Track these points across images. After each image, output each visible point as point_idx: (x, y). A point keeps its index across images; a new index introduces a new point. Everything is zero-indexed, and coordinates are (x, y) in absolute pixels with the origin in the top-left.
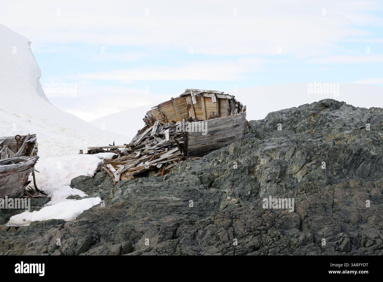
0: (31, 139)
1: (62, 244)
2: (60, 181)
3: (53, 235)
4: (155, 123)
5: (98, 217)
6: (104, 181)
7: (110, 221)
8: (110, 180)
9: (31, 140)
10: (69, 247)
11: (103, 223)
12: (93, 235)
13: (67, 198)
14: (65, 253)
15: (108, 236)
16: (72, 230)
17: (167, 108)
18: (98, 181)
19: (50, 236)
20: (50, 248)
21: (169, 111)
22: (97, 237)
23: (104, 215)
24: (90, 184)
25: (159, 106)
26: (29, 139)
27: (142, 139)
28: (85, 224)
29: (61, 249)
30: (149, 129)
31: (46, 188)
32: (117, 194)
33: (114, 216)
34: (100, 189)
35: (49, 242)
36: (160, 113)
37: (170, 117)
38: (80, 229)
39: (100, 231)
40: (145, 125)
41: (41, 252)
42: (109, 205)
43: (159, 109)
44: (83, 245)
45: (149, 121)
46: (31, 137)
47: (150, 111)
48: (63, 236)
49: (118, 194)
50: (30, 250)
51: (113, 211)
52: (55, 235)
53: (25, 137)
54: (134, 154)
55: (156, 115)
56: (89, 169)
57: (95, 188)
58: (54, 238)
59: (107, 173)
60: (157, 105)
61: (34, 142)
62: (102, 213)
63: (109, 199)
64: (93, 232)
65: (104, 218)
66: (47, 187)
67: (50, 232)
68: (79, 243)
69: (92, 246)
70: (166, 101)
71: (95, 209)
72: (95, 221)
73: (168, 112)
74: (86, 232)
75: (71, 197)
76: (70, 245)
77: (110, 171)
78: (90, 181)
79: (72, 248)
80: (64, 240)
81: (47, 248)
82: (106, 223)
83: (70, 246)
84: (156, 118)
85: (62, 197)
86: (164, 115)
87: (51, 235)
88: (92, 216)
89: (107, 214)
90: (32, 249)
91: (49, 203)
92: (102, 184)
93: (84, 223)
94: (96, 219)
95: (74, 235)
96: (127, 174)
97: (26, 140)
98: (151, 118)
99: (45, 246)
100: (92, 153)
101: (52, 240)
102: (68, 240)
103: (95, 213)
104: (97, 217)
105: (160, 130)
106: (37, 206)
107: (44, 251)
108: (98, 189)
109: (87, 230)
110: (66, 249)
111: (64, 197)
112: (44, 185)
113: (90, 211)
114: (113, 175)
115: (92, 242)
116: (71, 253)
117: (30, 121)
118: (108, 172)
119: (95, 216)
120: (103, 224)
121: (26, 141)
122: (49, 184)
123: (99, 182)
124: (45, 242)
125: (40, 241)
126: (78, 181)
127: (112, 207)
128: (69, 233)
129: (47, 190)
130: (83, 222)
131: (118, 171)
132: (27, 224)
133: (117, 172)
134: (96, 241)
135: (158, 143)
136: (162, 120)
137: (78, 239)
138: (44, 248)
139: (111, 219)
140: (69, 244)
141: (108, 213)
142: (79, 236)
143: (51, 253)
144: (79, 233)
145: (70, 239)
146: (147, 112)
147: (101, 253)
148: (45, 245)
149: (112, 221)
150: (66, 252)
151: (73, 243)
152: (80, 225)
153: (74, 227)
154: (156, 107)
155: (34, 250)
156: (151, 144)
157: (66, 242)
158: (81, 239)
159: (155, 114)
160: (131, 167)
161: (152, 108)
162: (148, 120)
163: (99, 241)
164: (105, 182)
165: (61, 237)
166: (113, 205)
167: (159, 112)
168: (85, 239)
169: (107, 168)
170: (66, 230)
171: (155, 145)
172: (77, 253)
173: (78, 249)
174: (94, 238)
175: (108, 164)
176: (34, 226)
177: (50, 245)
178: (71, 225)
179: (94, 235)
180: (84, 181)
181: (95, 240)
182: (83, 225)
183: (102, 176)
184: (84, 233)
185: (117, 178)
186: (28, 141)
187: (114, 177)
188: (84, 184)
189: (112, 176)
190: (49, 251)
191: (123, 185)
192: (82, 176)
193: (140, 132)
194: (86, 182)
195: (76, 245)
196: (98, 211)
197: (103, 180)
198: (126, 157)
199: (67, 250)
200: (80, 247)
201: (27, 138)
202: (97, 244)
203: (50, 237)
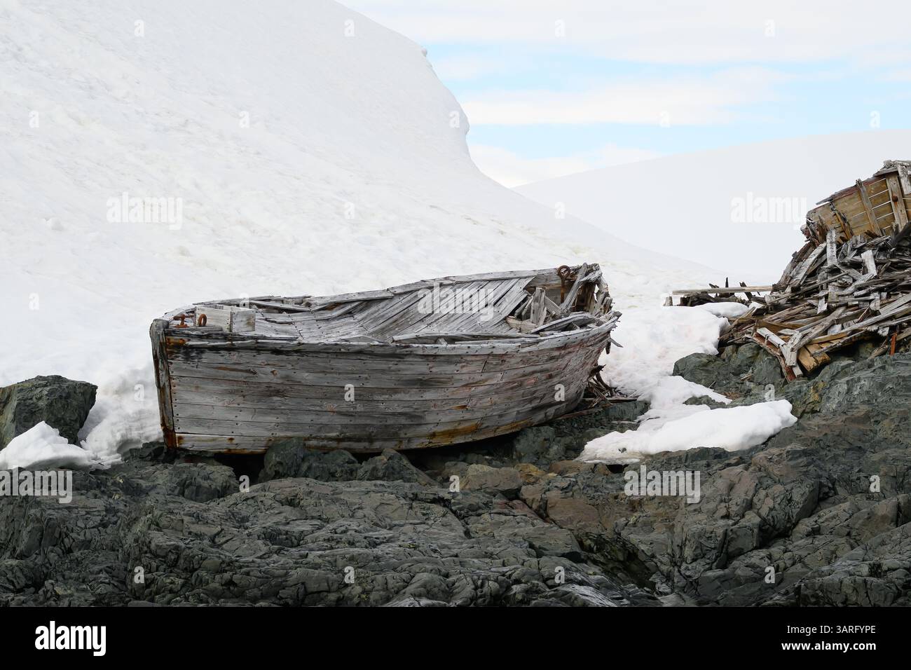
0: (590, 274)
1: (760, 500)
2: (648, 366)
3: (736, 480)
4: (828, 236)
5: (818, 441)
6: (755, 366)
7: (844, 449)
8: (770, 362)
9: (592, 277)
10: (777, 506)
11: (830, 455)
12: (822, 481)
13: (686, 403)
14: (770, 517)
15: (852, 481)
16: (776, 470)
17: (849, 204)
18: (740, 366)
19: (729, 482)
20: (734, 509)
21: (853, 210)
22: (830, 485)
23: (829, 437)
24: (720, 371)
25: (832, 200)
26: (586, 275)
27: (808, 273)
28: (800, 456)
29: (758, 510)
30: (818, 251)
31: (621, 381)
32: (837, 393)
33: (851, 441)
34: (748, 383)
35: (729, 495)
36: (835, 214)
37: (854, 225)
38: (793, 467)
39: (831, 472)
40: (806, 241)
41: (715, 515)
42: (839, 417)
43: (832, 206)
44: (806, 500)
45: (815, 233)
46: (591, 269)
47: (815, 211)
48: (757, 481)
49: (839, 393)
50: (691, 512)
51: (849, 430)
52: (740, 480)
53: (577, 270)
54: (807, 305)
55: (828, 218)
56: (702, 340)
57: (734, 380)
58: (737, 486)
59: (759, 348)
60: (828, 196)
61: (597, 280)
62: (826, 434)
63: (807, 403)
64: (820, 473)
65: (832, 444)
66: (621, 378)
67: (728, 474)
68: (797, 497)
69: (822, 504)
70: (844, 188)
71: (810, 424)
72: (812, 450)
73: (850, 211)
74: (806, 473)
75: (695, 401)
76: (779, 500)
77: (770, 343)
78: (718, 366)
79: (783, 507)
80: (761, 490)
81: (728, 508)
82: (839, 455)
83: (779, 504)
84: (830, 226)
85: (673, 401)
86: (844, 219)
87: (732, 481)
88: (804, 440)
89: (838, 436)
90: (695, 510)
91: (649, 413)
92: (751, 371)
93: (798, 455)
94: (814, 446)
95: (781, 481)
96: (812, 349)
97: (579, 276)
98: (818, 225)
99: (723, 505)
100: (690, 303)
101: (733, 490)
102: (770, 491)
103: (811, 434)
104: (815, 442)
105: (846, 251)
106: (622, 419)
107: (721, 515)
108: (743, 383)
109: (809, 468)
110: (771, 510)
111: (677, 400)
112: (613, 374)
113: (798, 429)
114: (781, 352)
115: (821, 496)
116: (783, 517)
117: (502, 233)
118: (764, 344)
119: (810, 440)
120: (831, 458)
121: (580, 278)
122: (626, 373)
123: (744, 368)
124: (721, 495)
125: (711, 494)
126: (692, 366)
127: (846, 420)
128: (769, 476)
129: (625, 385)
130: (796, 452)
131: (790, 342)
132: (632, 458)
133: (790, 345)
134: (828, 492)
135: (854, 280)
136: (840, 229)
137: (792, 489)
138: (721, 508)
139: (847, 446)
140: (774, 499)
141: (838, 433)
142: (794, 481)
143: (738, 518)
144: (792, 477)
145: (774, 488)
146: (809, 212)
147: (850, 517)
148: (721, 501)
149: (849, 450)
150: (773, 517)
151: (782, 496)
152: (790, 460)
153: (778, 462)
154: (825, 201)
155: (699, 512)
156: (840, 284)
157: (767, 496)
158: (799, 489)
159: (824, 216)
160: (818, 335)
161: (817, 204)
162: (812, 230)
163: (836, 493)
164: (758, 367)
165: (755, 484)
166: (847, 417)
167: (832, 213)
168: (807, 489)
169: (759, 336)
170: (760, 470)
171: (851, 285)
172: (795, 517)
173: (796, 511)
174: (826, 486)
175: (760, 327)
176: (663, 461)
177: (733, 502)
178: (771, 459)
179: (824, 481)
180: (706, 365)
181: (826, 490)
182: (797, 458)
183: (749, 355)
184: (803, 476)
185: (790, 359)
186: (585, 279)
187: (782, 356)
188: (707, 371)
189: (779, 354)
190: (733, 515)
191: (838, 373)
192: (698, 355)
193: (799, 258)
194: (709, 368)
195: (790, 500)
196: (817, 429)
197: (753, 363)
198: (790, 313)
199: (774, 513)
200: (801, 506)
201: (582, 272)
202: (831, 500)
203: (730, 485)
